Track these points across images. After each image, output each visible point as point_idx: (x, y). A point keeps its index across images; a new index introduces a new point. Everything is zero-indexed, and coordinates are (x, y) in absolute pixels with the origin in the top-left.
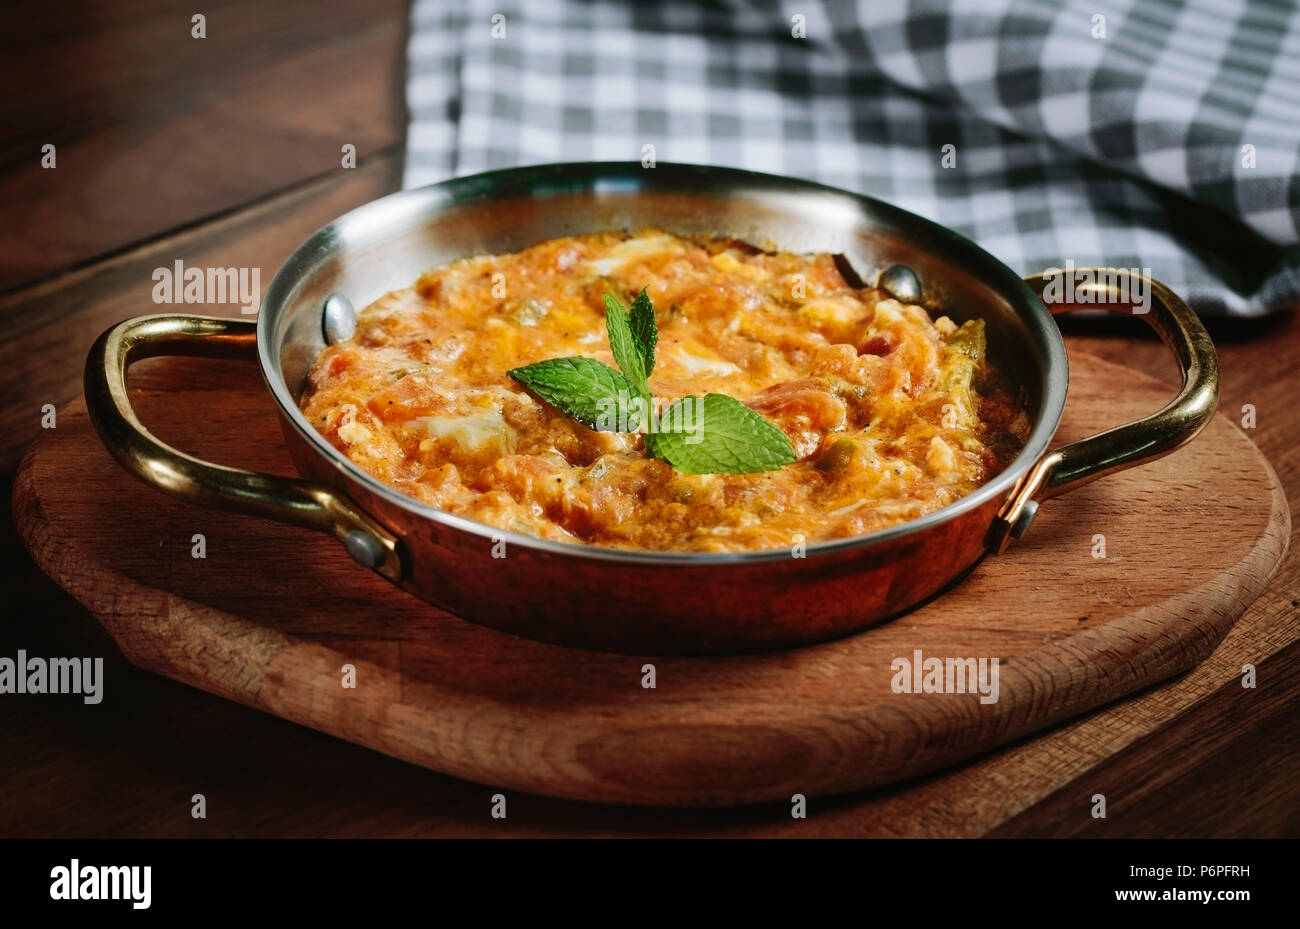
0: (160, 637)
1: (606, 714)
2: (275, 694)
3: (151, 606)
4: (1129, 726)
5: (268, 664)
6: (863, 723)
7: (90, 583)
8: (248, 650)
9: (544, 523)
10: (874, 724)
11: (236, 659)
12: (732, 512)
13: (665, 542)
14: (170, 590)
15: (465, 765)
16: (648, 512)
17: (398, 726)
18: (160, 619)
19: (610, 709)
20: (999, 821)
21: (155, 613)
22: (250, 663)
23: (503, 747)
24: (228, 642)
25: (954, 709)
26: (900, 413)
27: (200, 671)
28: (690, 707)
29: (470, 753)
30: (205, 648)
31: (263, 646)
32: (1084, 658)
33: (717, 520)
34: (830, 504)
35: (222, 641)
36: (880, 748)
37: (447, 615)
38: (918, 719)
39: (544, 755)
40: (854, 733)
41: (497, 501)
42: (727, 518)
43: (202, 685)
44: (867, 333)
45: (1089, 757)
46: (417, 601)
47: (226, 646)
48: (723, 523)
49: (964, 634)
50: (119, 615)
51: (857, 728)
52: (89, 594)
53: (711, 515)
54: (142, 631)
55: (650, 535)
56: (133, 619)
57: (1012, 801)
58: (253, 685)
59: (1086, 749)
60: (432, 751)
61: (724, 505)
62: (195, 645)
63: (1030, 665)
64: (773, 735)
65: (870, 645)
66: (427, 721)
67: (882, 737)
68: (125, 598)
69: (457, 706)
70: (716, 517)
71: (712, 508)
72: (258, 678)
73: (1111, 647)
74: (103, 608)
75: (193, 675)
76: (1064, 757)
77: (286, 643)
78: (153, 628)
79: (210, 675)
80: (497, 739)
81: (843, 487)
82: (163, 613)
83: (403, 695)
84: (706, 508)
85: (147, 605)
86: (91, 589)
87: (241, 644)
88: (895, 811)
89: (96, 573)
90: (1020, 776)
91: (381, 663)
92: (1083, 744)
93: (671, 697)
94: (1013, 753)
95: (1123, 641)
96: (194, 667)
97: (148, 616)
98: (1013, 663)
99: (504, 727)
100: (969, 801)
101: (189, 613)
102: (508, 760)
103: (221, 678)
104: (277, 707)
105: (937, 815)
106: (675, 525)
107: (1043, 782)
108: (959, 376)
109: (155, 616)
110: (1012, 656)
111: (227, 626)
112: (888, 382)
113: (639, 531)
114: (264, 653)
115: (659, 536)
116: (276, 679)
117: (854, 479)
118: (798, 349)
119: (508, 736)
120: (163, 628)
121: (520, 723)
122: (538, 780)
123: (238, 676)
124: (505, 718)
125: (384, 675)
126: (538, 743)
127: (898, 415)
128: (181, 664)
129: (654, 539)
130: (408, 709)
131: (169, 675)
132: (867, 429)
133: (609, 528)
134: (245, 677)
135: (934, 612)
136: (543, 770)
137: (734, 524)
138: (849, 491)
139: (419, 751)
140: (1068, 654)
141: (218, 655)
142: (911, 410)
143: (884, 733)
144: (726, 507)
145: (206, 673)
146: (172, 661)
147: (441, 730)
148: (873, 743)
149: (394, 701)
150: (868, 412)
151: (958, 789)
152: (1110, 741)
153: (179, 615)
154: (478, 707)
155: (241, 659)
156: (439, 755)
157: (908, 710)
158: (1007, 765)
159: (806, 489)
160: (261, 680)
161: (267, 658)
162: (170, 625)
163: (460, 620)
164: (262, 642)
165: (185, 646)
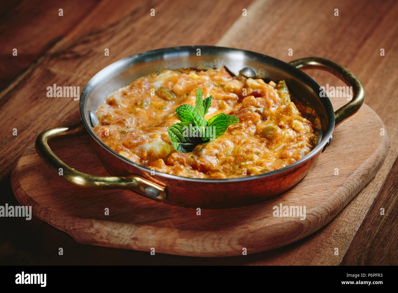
0: (92, 233)
1: (244, 228)
2: (135, 243)
3: (87, 224)
4: (370, 195)
5: (132, 235)
6: (315, 213)
7: (63, 221)
8: (124, 232)
9: (193, 171)
10: (318, 213)
11: (120, 235)
12: (249, 156)
13: (231, 169)
14: (91, 218)
15: (204, 253)
16: (221, 161)
17: (181, 246)
18: (91, 228)
19: (245, 226)
20: (354, 234)
21: (89, 226)
22: (125, 236)
23: (215, 245)
24: (117, 231)
25: (335, 203)
26: (275, 114)
27: (107, 241)
28: (265, 220)
29: (205, 249)
30: (109, 234)
31: (129, 230)
32: (359, 178)
33: (245, 160)
34: (273, 147)
35: (114, 231)
36: (320, 219)
37: (177, 207)
38: (327, 208)
39: (229, 245)
40: (313, 217)
41: (181, 168)
42: (248, 158)
43: (107, 246)
44: (250, 91)
45: (365, 207)
46: (166, 204)
47: (116, 232)
48: (247, 160)
49: (325, 179)
50: (76, 229)
51: (314, 215)
52: (63, 224)
53: (242, 158)
54: (85, 233)
55: (226, 168)
56: (81, 230)
57: (354, 226)
58: (127, 242)
59: (363, 205)
60: (192, 250)
61: (246, 154)
62: (105, 234)
63: (348, 184)
64: (293, 223)
65: (302, 188)
66: (190, 242)
67: (320, 216)
68: (77, 224)
69: (199, 235)
70: (244, 158)
71: (241, 156)
72: (128, 240)
73: (364, 173)
74: (69, 228)
75: (104, 243)
76: (359, 208)
77: (136, 227)
78: (89, 231)
79: (110, 242)
80: (213, 243)
81: (275, 141)
82: (92, 226)
83: (180, 236)
84: (240, 156)
85: (85, 224)
86: (64, 223)
87: (121, 230)
88: (325, 237)
89: (64, 218)
90: (351, 218)
91: (169, 227)
92: (361, 204)
93: (258, 218)
94: (345, 211)
95: (366, 171)
96: (104, 241)
97: (86, 228)
98: (344, 185)
99: (215, 239)
100: (342, 229)
101: (101, 224)
102: (217, 249)
103: (114, 241)
104: (135, 248)
105: (337, 236)
106: (232, 164)
107: (358, 218)
108: (287, 99)
109: (89, 227)
110: (343, 183)
111: (115, 226)
112: (268, 105)
113: (222, 167)
114: (129, 231)
115: (228, 168)
116: (135, 239)
117: (278, 138)
118: (228, 99)
119: (217, 241)
120: (92, 230)
121: (221, 236)
122: (227, 253)
123: (121, 240)
124: (215, 236)
125: (172, 231)
126: (227, 241)
127: (275, 115)
128: (100, 240)
129: (227, 169)
130: (183, 240)
131: (95, 244)
132: (267, 121)
133: (212, 169)
134: (124, 240)
135: (312, 174)
136: (229, 249)
137: (251, 160)
138: (277, 142)
139: (187, 252)
140: (354, 178)
141: (114, 235)
142: (279, 112)
143: (320, 215)
144: (247, 155)
145: (109, 242)
146: (97, 240)
147: (195, 244)
148: (318, 218)
149: (177, 238)
150: (265, 116)
151: (337, 226)
152: (368, 201)
153: (97, 225)
154: (206, 235)
155: (122, 235)
156: (194, 252)
157: (324, 206)
158: (345, 215)
159: (264, 145)
160: (130, 240)
161: (131, 233)
162: (95, 229)
163: (182, 207)
164: (128, 228)
165: (101, 235)
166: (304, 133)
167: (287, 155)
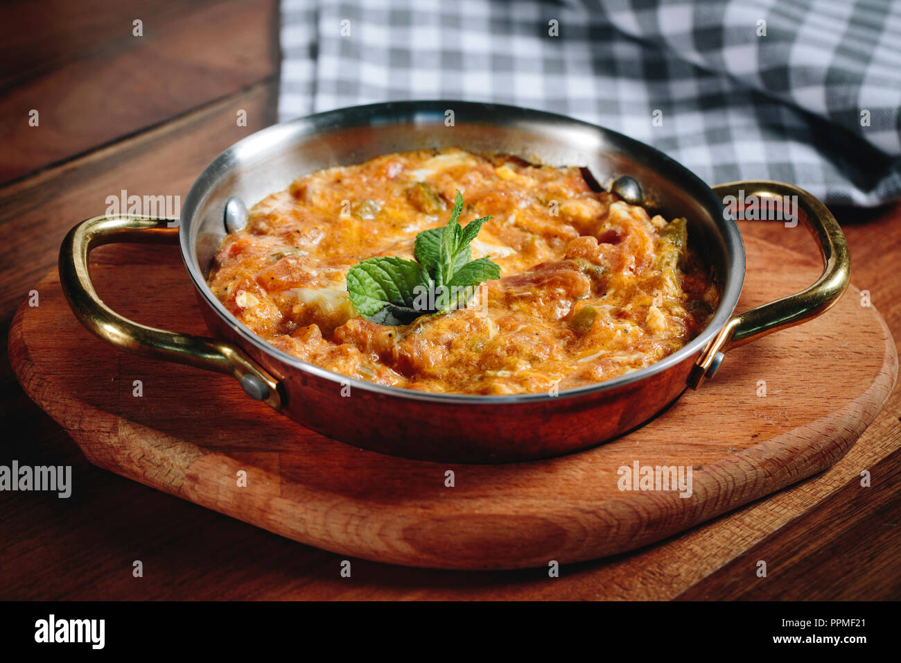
0: (112, 447)
1: (423, 507)
2: (193, 488)
3: (106, 425)
4: (786, 510)
5: (188, 468)
6: (602, 513)
7: (63, 408)
8: (173, 457)
9: (379, 366)
10: (611, 514)
11: (165, 464)
12: (511, 360)
13: (464, 380)
14: (118, 414)
15: (327, 542)
16: (453, 359)
17: (279, 513)
18: (112, 435)
19: (427, 503)
20: (695, 581)
21: (109, 431)
22: (175, 467)
23: (351, 529)
24: (160, 452)
25: (665, 502)
26: (628, 286)
27: (140, 471)
28: (482, 502)
29: (328, 533)
30: (143, 456)
31: (184, 455)
32: (755, 464)
33: (500, 366)
34: (579, 353)
35: (154, 451)
36: (614, 530)
37: (312, 432)
38: (640, 509)
39: (379, 535)
40: (596, 520)
41: (347, 352)
42: (507, 364)
43: (141, 480)
44: (604, 227)
45: (758, 533)
46: (291, 422)
47: (158, 454)
48: (505, 368)
49: (672, 447)
50: (83, 431)
51: (599, 517)
52: (63, 415)
53: (496, 361)
54: (101, 443)
55: (454, 376)
56: (93, 434)
57: (704, 566)
58: (177, 482)
59: (756, 528)
60: (302, 531)
61: (506, 355)
62: (137, 454)
63: (718, 470)
64: (540, 522)
65: (607, 456)
66: (299, 511)
67: (616, 522)
68: (87, 419)
69: (320, 500)
70: (500, 363)
71: (497, 357)
72: (180, 477)
73: (774, 456)
74: (72, 426)
75: (135, 474)
76: (741, 533)
77: (201, 454)
78: (107, 441)
79: (147, 474)
80: (347, 524)
81: (588, 342)
82: (114, 430)
83: (282, 492)
84: (494, 357)
85: (103, 424)
86: (64, 412)
87: (169, 453)
88: (623, 573)
89: (68, 402)
90: (710, 547)
91: (267, 469)
92: (754, 523)
93: (468, 494)
94: (706, 530)
95: (782, 452)
96: (136, 468)
97: (104, 432)
98: (706, 469)
99: (352, 515)
100: (675, 566)
101: (132, 431)
102: (355, 538)
103: (154, 475)
104: (193, 497)
105: (652, 576)
106: (471, 368)
107: (726, 551)
108: (668, 260)
109: (109, 432)
110: (705, 464)
111: (159, 441)
112: (619, 264)
113: (446, 372)
114: (185, 460)
115: (460, 376)
116: (193, 478)
117: (596, 336)
118: (556, 236)
119: (355, 522)
120: (114, 441)
121: (365, 512)
122: (376, 552)
123: (167, 475)
124: (353, 509)
125: (269, 478)
126: (377, 526)
127: (626, 288)
128: (126, 465)
129: (457, 378)
130: (288, 501)
131: (118, 472)
132: (605, 297)
133: (425, 370)
134: (172, 476)
135: (651, 430)
136: (380, 546)
137: (512, 368)
138: (592, 344)
139: (293, 531)
140: (744, 462)
141: (153, 461)
142: (636, 284)
143: (617, 520)
144: (508, 356)
145: (144, 473)
146: (121, 464)
147: (308, 517)
148: (609, 527)
149: (276, 496)
150: (605, 286)
151: (667, 557)
152: (772, 521)
153: (125, 432)
154: (335, 502)
155: (169, 464)
156: (307, 534)
157: (633, 504)
158: (701, 539)
159: (563, 343)
160: (183, 479)
161: (187, 463)
162: (119, 439)
163: (321, 436)
164: (183, 452)
165: (129, 454)
166: (663, 337)
167: (593, 374)
